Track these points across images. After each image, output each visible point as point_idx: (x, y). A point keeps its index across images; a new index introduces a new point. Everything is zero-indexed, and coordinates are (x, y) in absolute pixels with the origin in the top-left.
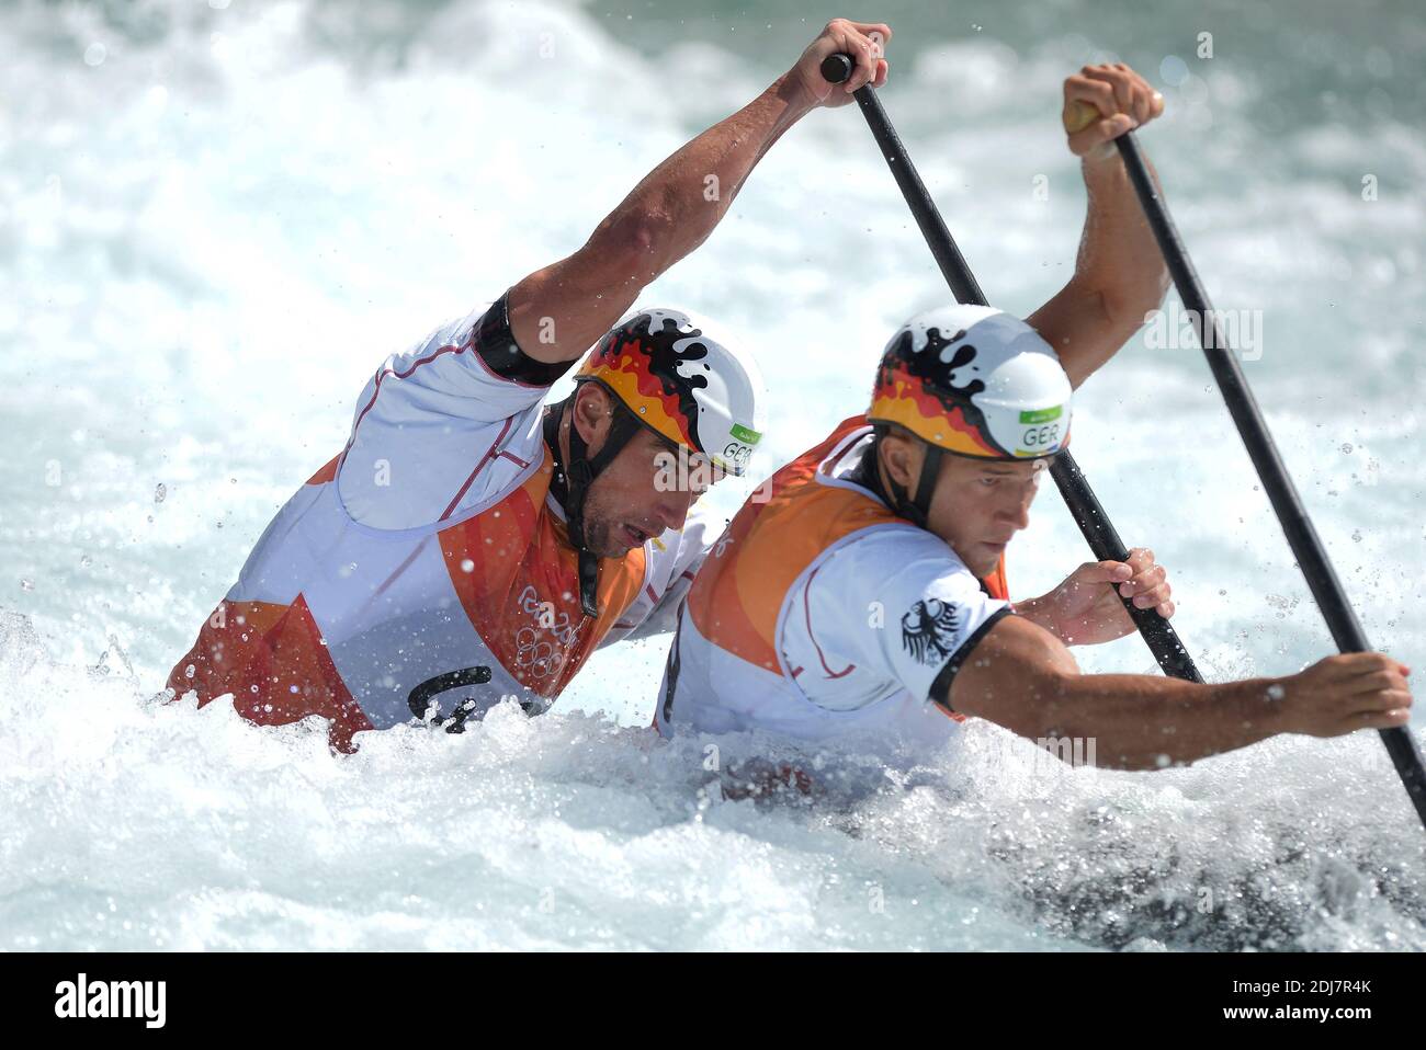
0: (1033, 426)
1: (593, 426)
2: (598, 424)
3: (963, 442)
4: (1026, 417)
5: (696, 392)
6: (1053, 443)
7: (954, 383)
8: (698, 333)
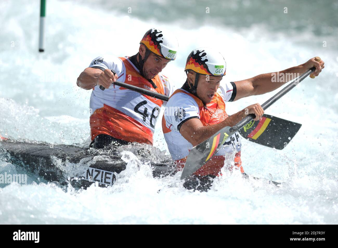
0: (217, 69)
1: (143, 52)
2: (144, 51)
3: (203, 72)
4: (216, 67)
5: (160, 44)
6: (222, 73)
7: (202, 60)
8: (161, 32)
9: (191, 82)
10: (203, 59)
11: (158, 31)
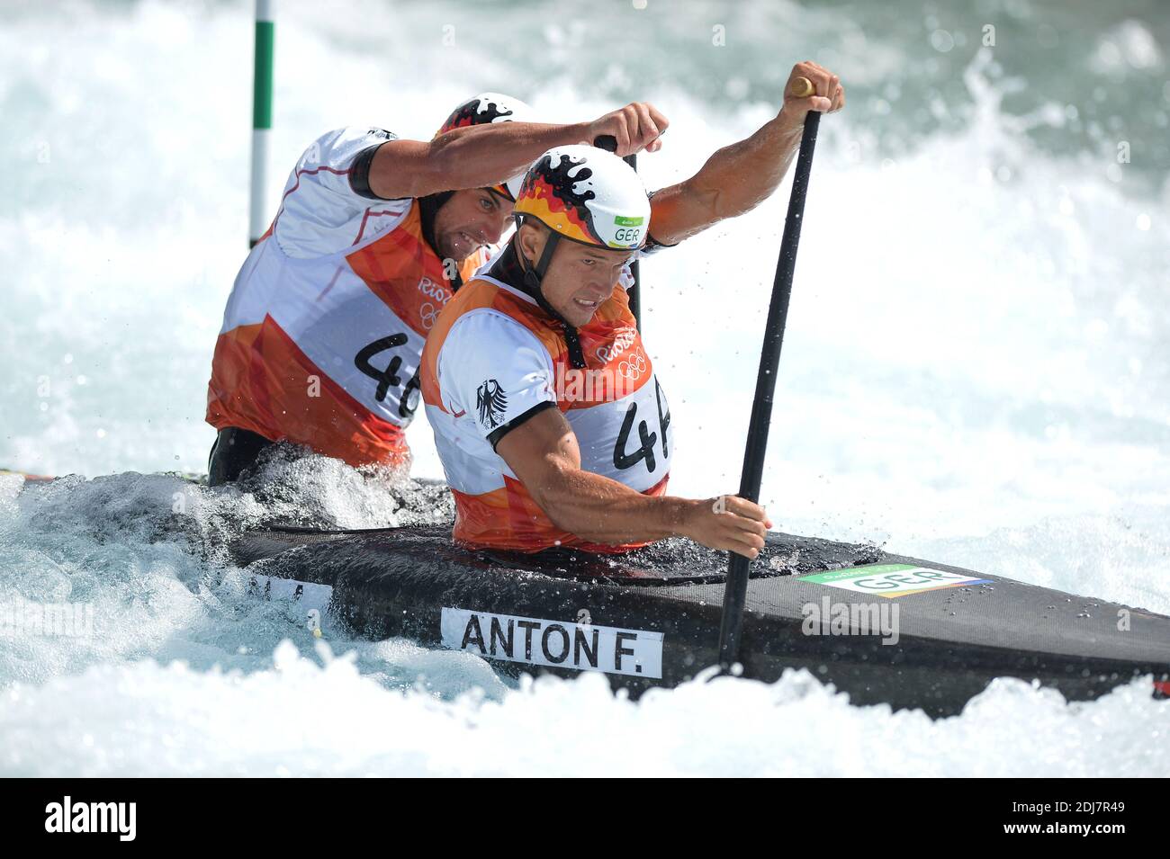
0: (623, 227)
4: (619, 220)
6: (634, 242)
7: (575, 191)
8: (509, 113)
9: (529, 255)
10: (581, 188)
11: (500, 109)
